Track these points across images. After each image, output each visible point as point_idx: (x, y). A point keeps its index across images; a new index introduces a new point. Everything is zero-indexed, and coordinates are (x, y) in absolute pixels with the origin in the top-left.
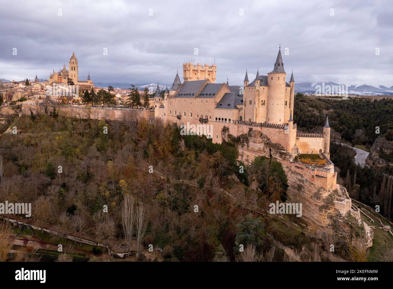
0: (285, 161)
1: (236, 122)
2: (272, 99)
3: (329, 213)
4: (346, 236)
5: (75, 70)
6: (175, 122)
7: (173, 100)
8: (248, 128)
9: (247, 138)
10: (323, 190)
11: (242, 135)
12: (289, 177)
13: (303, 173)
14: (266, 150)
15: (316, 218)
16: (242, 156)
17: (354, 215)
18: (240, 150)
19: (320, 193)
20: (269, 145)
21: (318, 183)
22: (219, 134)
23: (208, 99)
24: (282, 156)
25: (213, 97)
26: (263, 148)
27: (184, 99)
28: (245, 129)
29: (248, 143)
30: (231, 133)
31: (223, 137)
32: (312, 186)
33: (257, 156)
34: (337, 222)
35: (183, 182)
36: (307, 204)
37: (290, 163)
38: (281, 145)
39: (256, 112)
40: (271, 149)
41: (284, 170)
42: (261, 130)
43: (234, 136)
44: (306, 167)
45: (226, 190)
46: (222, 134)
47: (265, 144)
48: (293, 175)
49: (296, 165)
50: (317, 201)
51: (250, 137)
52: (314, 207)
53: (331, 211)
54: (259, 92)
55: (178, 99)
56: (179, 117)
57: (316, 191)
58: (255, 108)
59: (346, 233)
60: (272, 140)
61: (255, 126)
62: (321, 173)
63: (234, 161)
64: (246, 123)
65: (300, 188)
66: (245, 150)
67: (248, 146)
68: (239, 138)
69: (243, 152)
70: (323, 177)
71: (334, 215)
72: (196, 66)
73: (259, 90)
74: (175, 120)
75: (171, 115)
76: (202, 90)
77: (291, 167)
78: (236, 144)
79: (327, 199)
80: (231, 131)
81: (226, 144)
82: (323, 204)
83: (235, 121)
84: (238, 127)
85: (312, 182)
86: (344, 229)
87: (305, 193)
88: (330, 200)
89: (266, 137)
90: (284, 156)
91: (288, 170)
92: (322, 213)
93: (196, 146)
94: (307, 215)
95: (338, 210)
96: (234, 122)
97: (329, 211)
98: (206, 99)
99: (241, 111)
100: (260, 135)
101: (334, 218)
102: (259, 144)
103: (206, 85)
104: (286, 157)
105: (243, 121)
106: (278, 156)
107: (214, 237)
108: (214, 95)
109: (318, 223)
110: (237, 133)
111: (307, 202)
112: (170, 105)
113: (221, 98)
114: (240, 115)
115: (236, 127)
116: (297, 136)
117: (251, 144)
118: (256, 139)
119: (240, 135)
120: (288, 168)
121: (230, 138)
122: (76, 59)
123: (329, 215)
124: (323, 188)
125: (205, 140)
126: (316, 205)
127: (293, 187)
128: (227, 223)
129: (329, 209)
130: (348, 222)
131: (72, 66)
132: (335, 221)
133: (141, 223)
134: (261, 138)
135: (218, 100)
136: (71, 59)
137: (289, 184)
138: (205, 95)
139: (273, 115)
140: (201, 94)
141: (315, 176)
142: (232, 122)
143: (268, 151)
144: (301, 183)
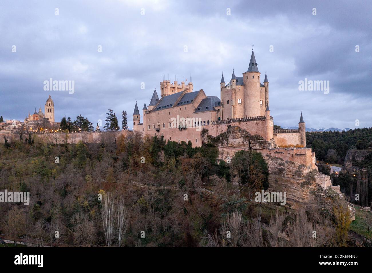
0: (264, 150)
1: (214, 123)
2: (248, 97)
3: (311, 189)
4: (329, 209)
5: (51, 112)
6: (154, 136)
7: (151, 115)
8: (226, 126)
9: (226, 136)
10: (303, 167)
11: (221, 134)
12: (270, 164)
13: (283, 156)
14: (246, 144)
15: (298, 196)
16: (222, 154)
17: (335, 190)
18: (220, 149)
19: (301, 170)
20: (248, 137)
21: (298, 161)
22: (199, 137)
23: (186, 106)
24: (261, 145)
25: (191, 103)
26: (243, 142)
27: (163, 111)
28: (224, 128)
29: (227, 140)
30: (210, 134)
31: (203, 139)
32: (293, 165)
33: (237, 151)
34: (320, 196)
35: (164, 188)
36: (289, 185)
37: (269, 151)
38: (259, 135)
39: (234, 110)
40: (251, 141)
41: (264, 158)
42: (239, 125)
43: (213, 136)
44: (286, 149)
45: (208, 189)
46: (201, 137)
47: (244, 137)
48: (273, 161)
49: (276, 151)
50: (298, 178)
51: (229, 134)
52: (296, 186)
53: (312, 187)
54: (236, 90)
55: (156, 113)
56: (158, 130)
57: (297, 170)
58: (232, 106)
59: (329, 205)
60: (250, 132)
61: (234, 121)
62: (300, 151)
63: (215, 160)
64: (225, 122)
65: (281, 171)
66: (224, 148)
67: (227, 143)
68: (218, 138)
69: (223, 150)
70: (302, 155)
71: (316, 191)
72: (174, 84)
73: (235, 89)
74: (154, 133)
75: (149, 130)
76: (180, 100)
77: (271, 154)
78: (216, 143)
79: (308, 175)
80: (210, 133)
81: (206, 146)
82: (304, 181)
83: (214, 121)
84: (217, 127)
85: (293, 161)
86: (327, 202)
87: (286, 174)
88: (311, 176)
89: (244, 131)
90: (263, 145)
91: (268, 157)
92: (304, 189)
93: (176, 154)
94: (289, 197)
95: (319, 184)
96: (212, 123)
97: (311, 187)
98: (184, 106)
99: (219, 112)
100: (239, 130)
101: (316, 193)
102: (238, 139)
103: (184, 95)
104: (265, 145)
105: (221, 121)
106: (257, 145)
107: (197, 231)
108: (192, 101)
109: (301, 201)
110: (217, 133)
111: (289, 183)
112: (148, 120)
113: (199, 103)
114: (218, 117)
115: (215, 127)
116: (274, 132)
117: (230, 140)
118: (235, 134)
119: (219, 134)
120: (268, 155)
121: (210, 139)
122: (52, 102)
123: (311, 190)
124: (304, 165)
125: (185, 146)
126: (298, 183)
127: (274, 173)
128: (211, 215)
129: (311, 185)
130: (330, 194)
131: (48, 108)
132: (317, 196)
133: (122, 220)
134: (240, 132)
135: (196, 105)
136: (47, 102)
137: (270, 171)
138: (183, 103)
139: (250, 112)
140: (179, 104)
141: (294, 155)
142: (210, 123)
143: (247, 144)
144: (282, 167)
